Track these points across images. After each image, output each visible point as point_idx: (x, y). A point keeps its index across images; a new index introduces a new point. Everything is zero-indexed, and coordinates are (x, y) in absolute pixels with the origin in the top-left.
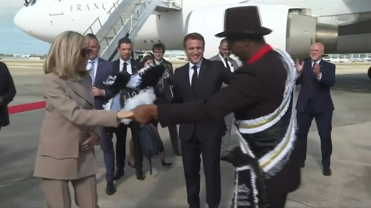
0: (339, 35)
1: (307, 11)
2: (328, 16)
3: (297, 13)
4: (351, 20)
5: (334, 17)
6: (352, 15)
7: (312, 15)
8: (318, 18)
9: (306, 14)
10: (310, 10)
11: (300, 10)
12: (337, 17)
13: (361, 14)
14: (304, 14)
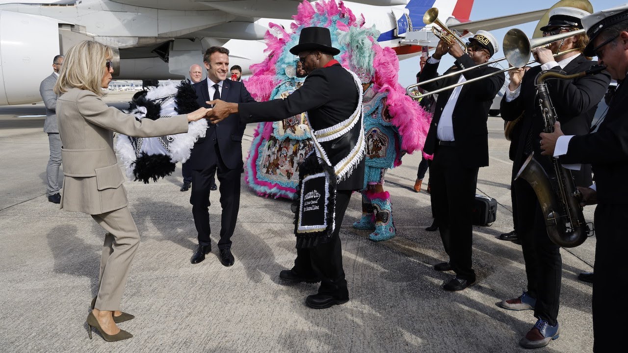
0: (121, 58)
1: (81, 28)
2: (106, 36)
3: (68, 29)
4: (130, 43)
5: (113, 39)
6: (131, 38)
7: (87, 33)
8: (95, 37)
9: (80, 32)
10: (85, 27)
11: (72, 26)
12: (117, 39)
13: (140, 38)
14: (78, 31)
